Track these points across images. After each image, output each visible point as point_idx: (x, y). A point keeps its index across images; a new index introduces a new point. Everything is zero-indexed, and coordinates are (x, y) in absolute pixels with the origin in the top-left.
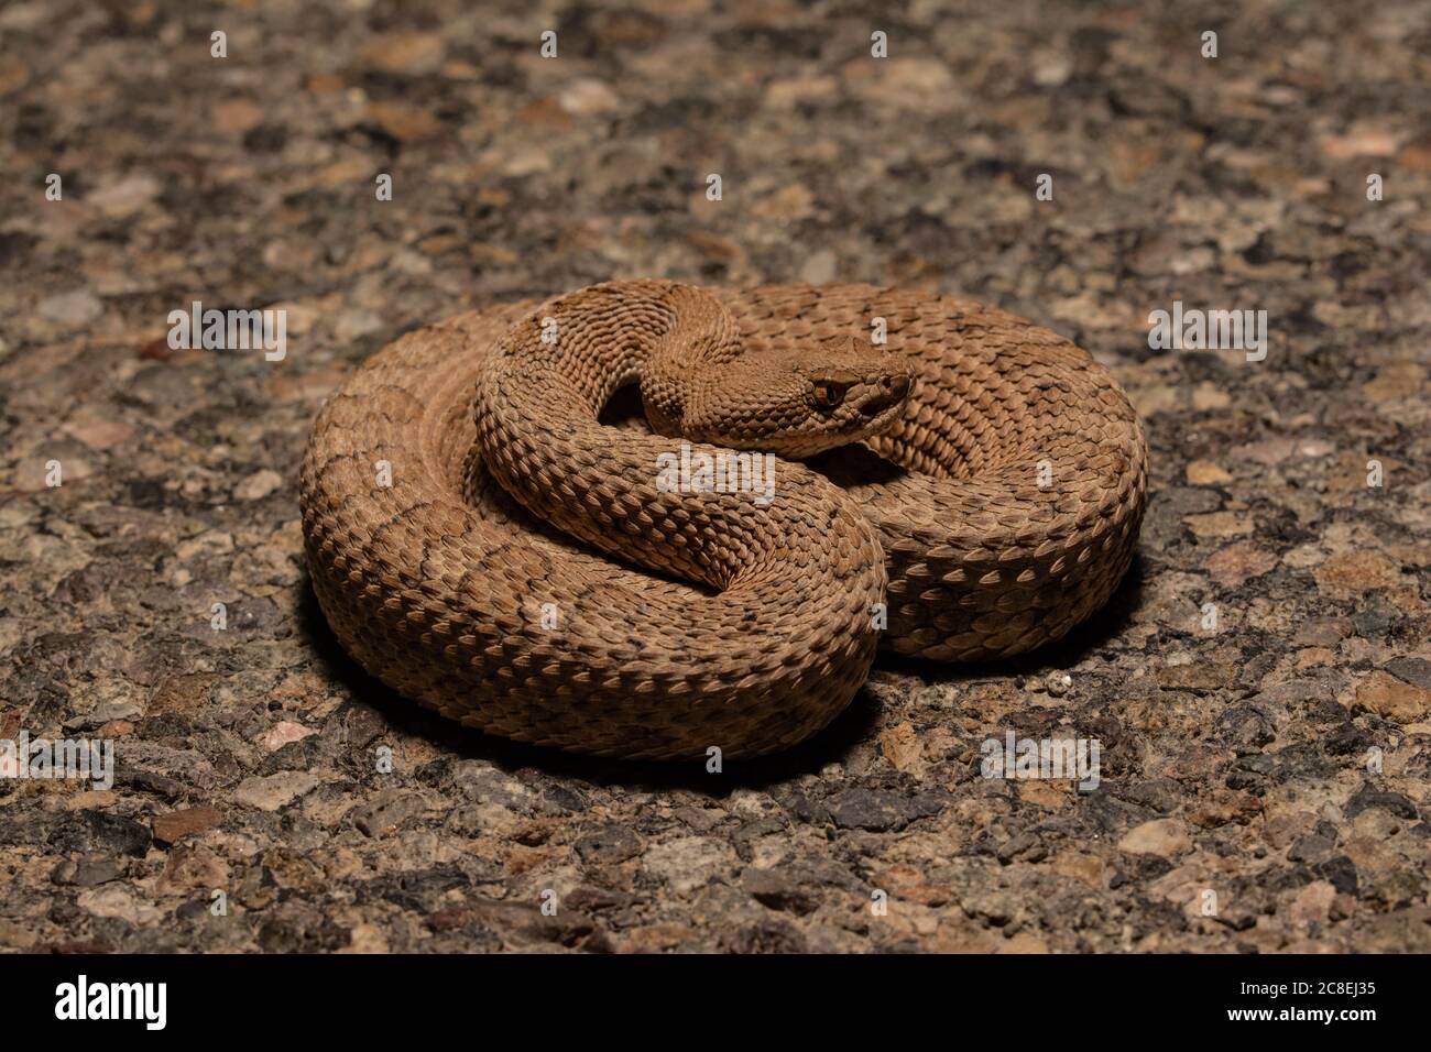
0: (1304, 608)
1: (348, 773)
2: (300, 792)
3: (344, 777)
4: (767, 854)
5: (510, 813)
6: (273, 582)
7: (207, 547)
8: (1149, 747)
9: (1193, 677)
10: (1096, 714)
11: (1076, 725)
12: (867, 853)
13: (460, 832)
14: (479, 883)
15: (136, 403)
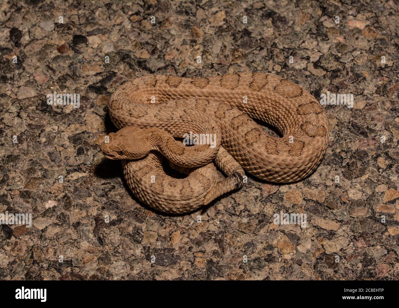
0: (277, 208)
1: (59, 220)
2: (47, 225)
3: (58, 222)
4: (137, 270)
5: (88, 243)
6: (62, 146)
7: (52, 130)
8: (229, 249)
9: (245, 228)
10: (220, 236)
11: (215, 239)
12: (157, 274)
13: (77, 247)
14: (75, 267)
15: (51, 69)
